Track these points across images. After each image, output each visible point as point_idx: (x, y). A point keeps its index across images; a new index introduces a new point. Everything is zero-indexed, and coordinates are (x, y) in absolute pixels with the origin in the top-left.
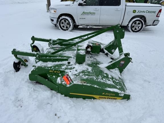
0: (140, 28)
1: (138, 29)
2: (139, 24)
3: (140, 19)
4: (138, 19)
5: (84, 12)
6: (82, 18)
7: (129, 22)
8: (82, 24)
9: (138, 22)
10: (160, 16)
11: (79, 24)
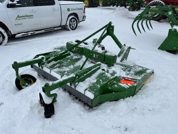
0: (75, 25)
1: (74, 27)
2: (74, 21)
3: (74, 17)
4: (73, 16)
5: (18, 16)
6: (17, 24)
7: (67, 21)
8: (19, 32)
9: (73, 20)
10: (86, 12)
11: (16, 33)
